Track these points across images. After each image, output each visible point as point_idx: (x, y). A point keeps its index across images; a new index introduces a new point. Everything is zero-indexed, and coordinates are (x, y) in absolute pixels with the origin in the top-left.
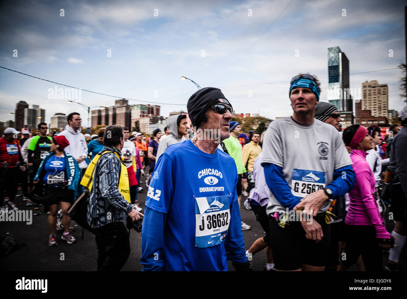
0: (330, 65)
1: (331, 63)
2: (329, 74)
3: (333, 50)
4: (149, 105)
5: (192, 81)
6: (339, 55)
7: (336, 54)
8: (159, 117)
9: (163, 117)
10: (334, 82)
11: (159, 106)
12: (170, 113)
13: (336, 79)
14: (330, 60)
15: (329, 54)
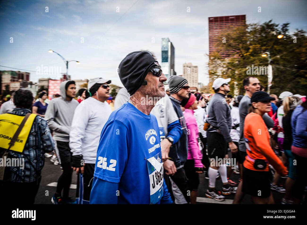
0: (163, 50)
1: (163, 48)
2: (162, 56)
3: (165, 40)
4: (19, 72)
5: (58, 54)
6: (168, 44)
7: (167, 43)
8: (28, 82)
9: (33, 82)
10: (165, 62)
11: (29, 73)
12: (40, 79)
13: (166, 60)
14: (163, 47)
15: (162, 43)
